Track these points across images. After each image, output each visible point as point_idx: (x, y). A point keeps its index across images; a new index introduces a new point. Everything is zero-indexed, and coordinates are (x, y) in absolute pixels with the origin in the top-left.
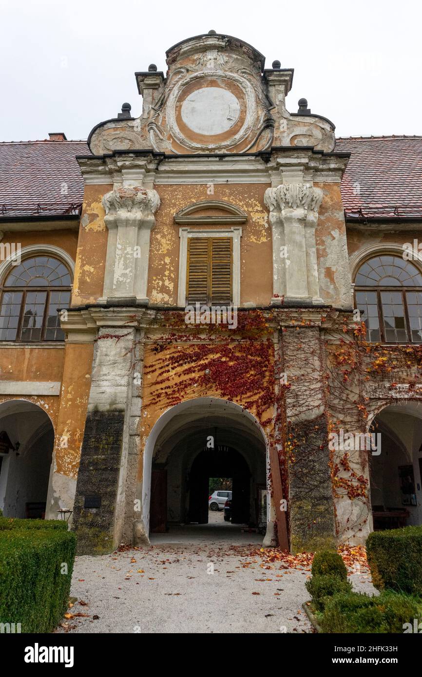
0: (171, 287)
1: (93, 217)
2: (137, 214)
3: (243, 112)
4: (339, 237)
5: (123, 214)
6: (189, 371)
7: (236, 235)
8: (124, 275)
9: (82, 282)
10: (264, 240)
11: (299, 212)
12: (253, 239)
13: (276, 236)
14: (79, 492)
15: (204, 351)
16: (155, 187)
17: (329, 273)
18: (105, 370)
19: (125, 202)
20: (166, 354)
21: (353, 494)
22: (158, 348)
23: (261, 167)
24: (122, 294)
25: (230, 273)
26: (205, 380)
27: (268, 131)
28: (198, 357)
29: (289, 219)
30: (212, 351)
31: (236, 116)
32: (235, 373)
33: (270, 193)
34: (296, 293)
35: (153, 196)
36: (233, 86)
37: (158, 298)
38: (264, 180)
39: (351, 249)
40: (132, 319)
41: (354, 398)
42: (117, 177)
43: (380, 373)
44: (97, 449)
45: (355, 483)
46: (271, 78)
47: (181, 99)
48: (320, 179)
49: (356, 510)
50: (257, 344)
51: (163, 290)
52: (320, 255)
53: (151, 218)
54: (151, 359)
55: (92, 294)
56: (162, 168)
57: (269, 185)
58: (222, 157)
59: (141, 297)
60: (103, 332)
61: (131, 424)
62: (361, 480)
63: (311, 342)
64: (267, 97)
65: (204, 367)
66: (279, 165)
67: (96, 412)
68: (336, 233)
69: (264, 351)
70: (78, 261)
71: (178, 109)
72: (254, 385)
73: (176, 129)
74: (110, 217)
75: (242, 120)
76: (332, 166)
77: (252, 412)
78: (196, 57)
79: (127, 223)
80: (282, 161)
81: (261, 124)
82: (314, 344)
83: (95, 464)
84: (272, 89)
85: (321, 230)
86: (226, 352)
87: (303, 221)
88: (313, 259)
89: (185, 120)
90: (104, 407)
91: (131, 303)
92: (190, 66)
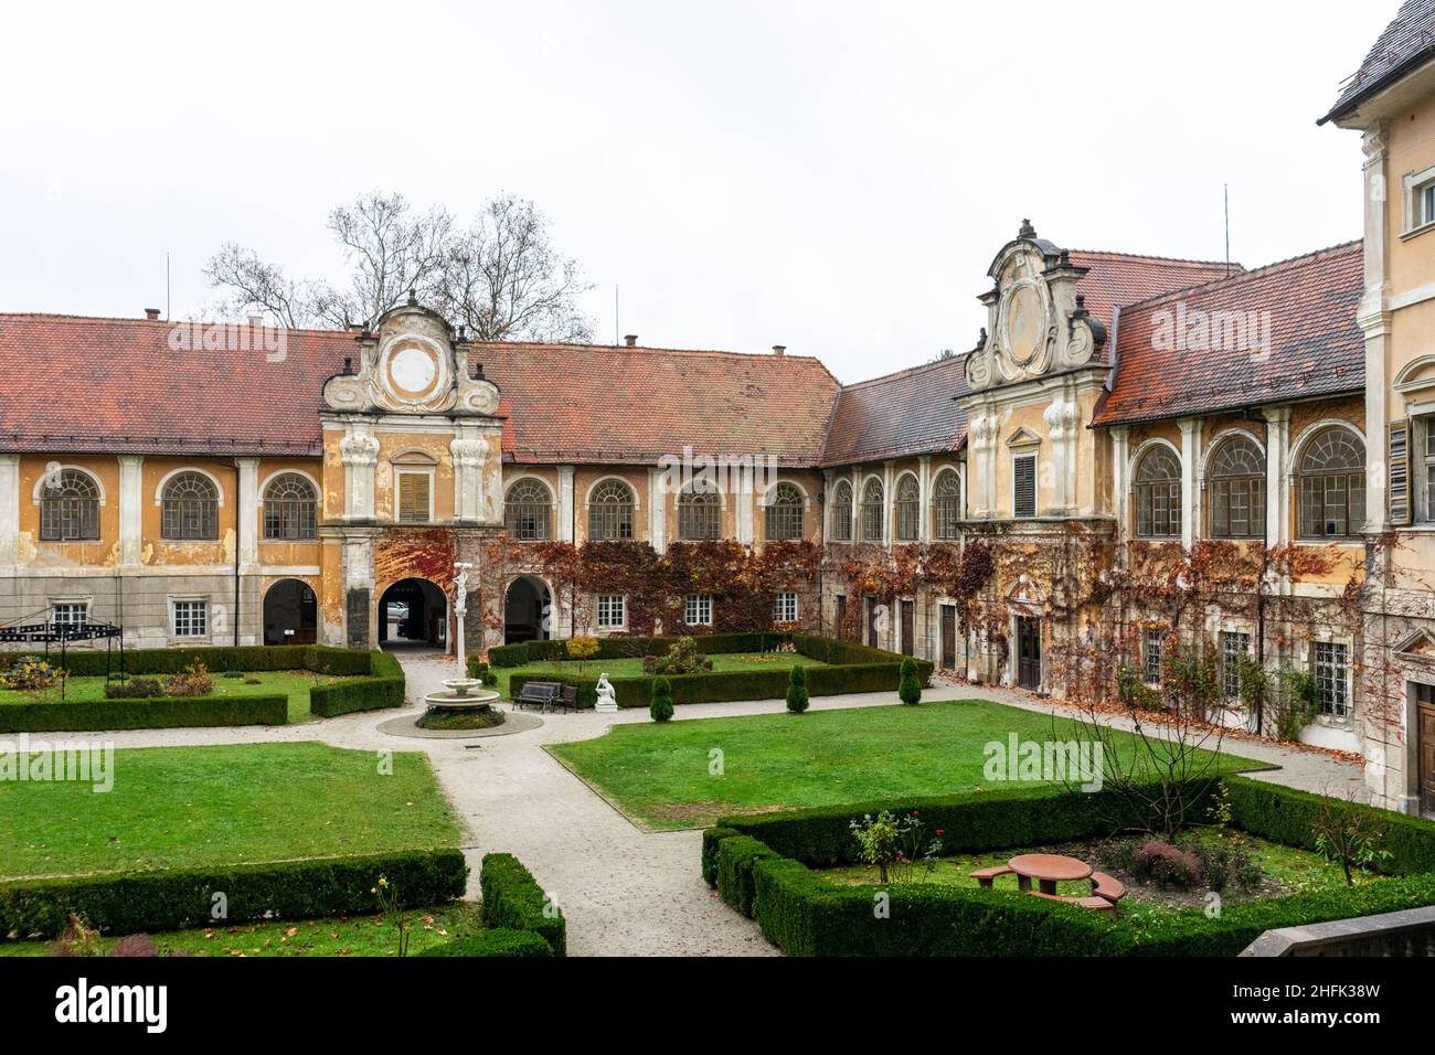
0: (390, 508)
1: (333, 455)
2: (366, 459)
3: (437, 373)
4: (497, 474)
5: (356, 458)
6: (403, 562)
7: (431, 472)
8: (360, 502)
9: (329, 504)
10: (449, 476)
11: (472, 461)
12: (442, 475)
13: (457, 475)
14: (349, 633)
15: (412, 549)
16: (376, 435)
17: (489, 500)
18: (354, 565)
19: (356, 450)
20: (389, 552)
21: (494, 627)
22: (384, 548)
23: (449, 423)
24: (358, 516)
25: (428, 499)
26: (412, 567)
27: (454, 390)
28: (408, 553)
29: (466, 465)
30: (416, 550)
31: (431, 378)
32: (431, 563)
33: (455, 444)
34: (468, 516)
35: (376, 444)
36: (430, 350)
37: (382, 515)
38: (450, 432)
39: (505, 478)
40: (369, 533)
41: (498, 576)
42: (348, 428)
43: (515, 559)
44: (356, 611)
45: (496, 622)
46: (458, 347)
47: (391, 358)
48: (488, 433)
49: (495, 635)
50: (444, 546)
51: (384, 509)
52: (485, 487)
53: (375, 461)
54: (380, 555)
55: (337, 512)
56: (380, 421)
57: (454, 436)
58: (422, 416)
59: (372, 516)
60: (349, 540)
61: (372, 592)
62: (499, 620)
63: (476, 547)
64: (454, 361)
65: (412, 559)
66: (460, 426)
67: (352, 590)
68: (495, 473)
69: (448, 550)
70: (325, 489)
71: (389, 366)
72: (442, 570)
73: (389, 387)
74: (346, 459)
75: (436, 381)
76: (496, 424)
77: (441, 585)
78: (401, 319)
79: (359, 465)
80: (462, 423)
81: (449, 385)
82: (477, 548)
83: (356, 618)
84: (458, 354)
85: (486, 470)
86: (425, 550)
87: (476, 467)
88: (480, 492)
89: (394, 377)
90: (357, 587)
91: (365, 523)
92: (396, 328)
